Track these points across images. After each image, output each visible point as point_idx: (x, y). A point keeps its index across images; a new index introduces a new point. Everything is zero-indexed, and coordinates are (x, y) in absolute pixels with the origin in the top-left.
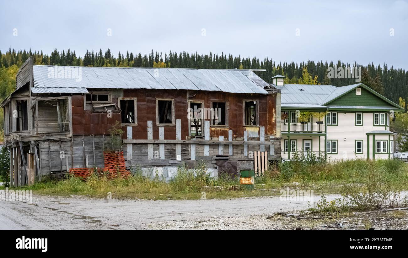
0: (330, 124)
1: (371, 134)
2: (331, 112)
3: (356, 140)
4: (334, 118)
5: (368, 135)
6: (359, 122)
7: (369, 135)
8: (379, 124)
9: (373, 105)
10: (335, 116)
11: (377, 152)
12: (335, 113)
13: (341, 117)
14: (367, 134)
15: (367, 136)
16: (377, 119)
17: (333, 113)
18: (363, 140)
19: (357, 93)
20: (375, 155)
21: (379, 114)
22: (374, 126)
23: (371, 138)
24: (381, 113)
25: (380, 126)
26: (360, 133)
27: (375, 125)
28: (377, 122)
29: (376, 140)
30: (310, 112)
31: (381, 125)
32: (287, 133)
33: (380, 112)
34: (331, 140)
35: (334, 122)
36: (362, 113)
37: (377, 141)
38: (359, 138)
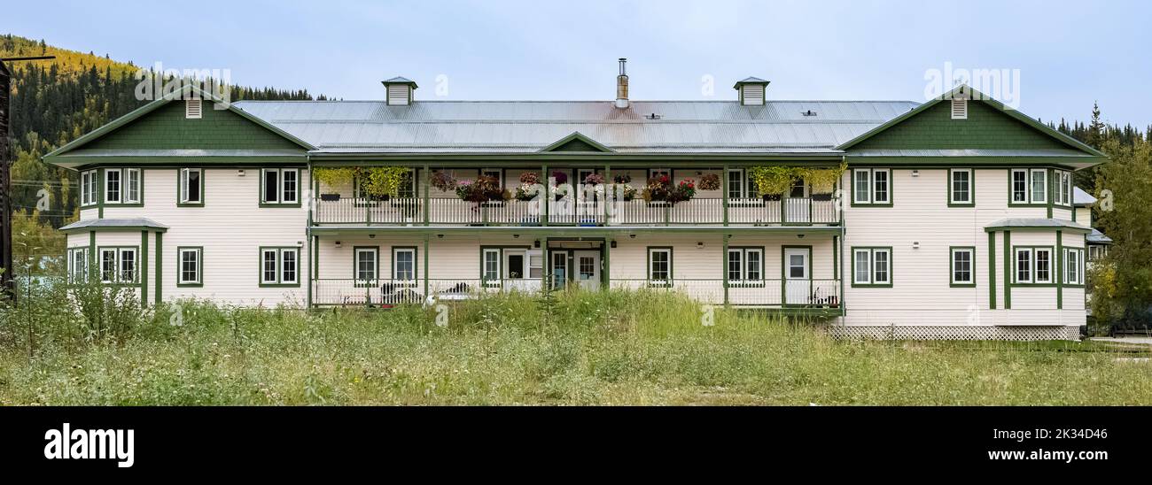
0: (869, 202)
1: (998, 229)
2: (872, 169)
3: (951, 248)
4: (881, 186)
5: (991, 232)
6: (961, 194)
7: (994, 232)
8: (1026, 202)
9: (1006, 147)
10: (885, 178)
11: (1018, 281)
12: (884, 170)
13: (902, 182)
14: (987, 229)
15: (987, 235)
16: (1020, 187)
17: (878, 170)
18: (974, 248)
19: (952, 114)
20: (1013, 289)
21: (1026, 171)
22: (1010, 205)
23: (999, 239)
24: (1032, 170)
25: (1029, 205)
26: (967, 228)
27: (1013, 202)
28: (1019, 195)
29: (1015, 247)
30: (791, 167)
31: (1032, 202)
32: (722, 227)
33: (1030, 166)
34: (872, 248)
35: (881, 195)
36: (970, 171)
37: (1017, 250)
38: (962, 241)
